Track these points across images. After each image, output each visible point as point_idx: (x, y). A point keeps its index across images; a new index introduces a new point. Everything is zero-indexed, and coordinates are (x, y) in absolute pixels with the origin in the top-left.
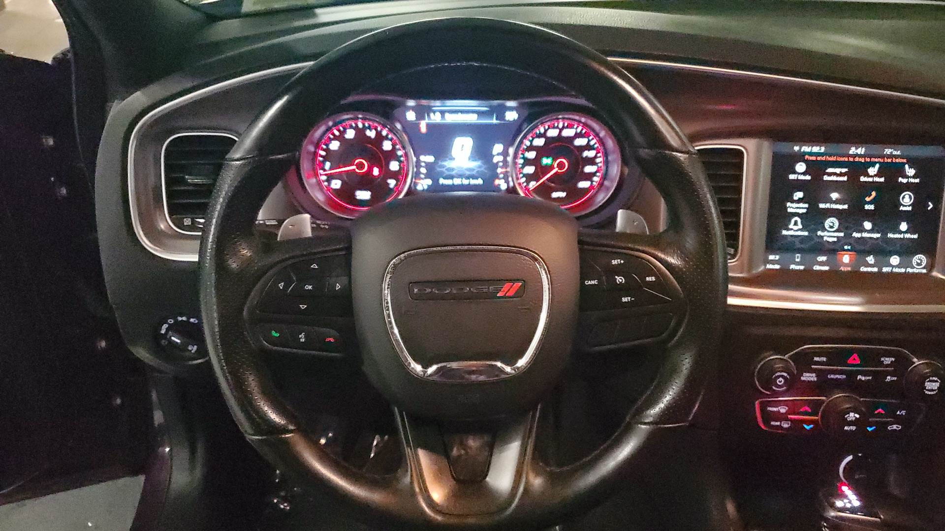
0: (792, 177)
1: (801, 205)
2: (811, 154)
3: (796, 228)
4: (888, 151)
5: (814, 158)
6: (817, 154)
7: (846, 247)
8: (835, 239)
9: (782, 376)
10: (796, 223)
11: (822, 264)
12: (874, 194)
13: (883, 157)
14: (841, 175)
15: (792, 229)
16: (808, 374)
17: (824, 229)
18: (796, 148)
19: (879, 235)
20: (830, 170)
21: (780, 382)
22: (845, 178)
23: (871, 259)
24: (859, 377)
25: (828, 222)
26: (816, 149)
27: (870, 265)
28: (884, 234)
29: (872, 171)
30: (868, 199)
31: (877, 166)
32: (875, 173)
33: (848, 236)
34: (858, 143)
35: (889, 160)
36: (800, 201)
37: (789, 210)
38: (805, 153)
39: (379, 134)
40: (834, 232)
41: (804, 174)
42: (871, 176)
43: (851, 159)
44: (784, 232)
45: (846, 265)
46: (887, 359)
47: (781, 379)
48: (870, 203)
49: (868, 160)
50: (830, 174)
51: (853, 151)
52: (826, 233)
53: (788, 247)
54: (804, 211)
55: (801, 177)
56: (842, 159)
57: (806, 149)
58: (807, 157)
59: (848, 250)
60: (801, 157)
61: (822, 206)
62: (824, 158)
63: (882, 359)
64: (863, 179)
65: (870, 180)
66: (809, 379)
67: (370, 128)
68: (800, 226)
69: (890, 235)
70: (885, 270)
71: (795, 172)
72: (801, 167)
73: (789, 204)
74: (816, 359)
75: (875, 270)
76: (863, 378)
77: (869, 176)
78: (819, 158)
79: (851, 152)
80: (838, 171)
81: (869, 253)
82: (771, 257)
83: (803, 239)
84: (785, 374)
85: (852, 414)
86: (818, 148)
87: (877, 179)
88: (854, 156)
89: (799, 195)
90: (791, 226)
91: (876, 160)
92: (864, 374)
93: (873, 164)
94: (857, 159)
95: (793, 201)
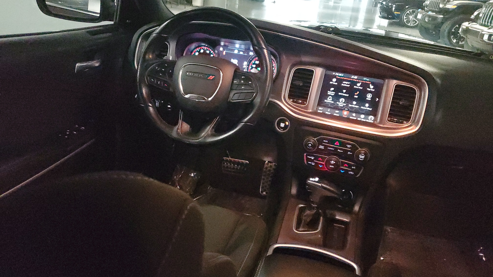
0: (331, 83)
1: (333, 92)
2: (339, 76)
3: (330, 100)
4: (365, 79)
5: (339, 77)
6: (340, 77)
7: (346, 109)
8: (343, 106)
9: (311, 143)
10: (330, 98)
11: (337, 113)
12: (358, 92)
13: (363, 80)
14: (348, 84)
15: (328, 100)
16: (321, 146)
17: (339, 102)
18: (334, 73)
19: (358, 107)
20: (344, 82)
21: (310, 145)
22: (349, 86)
23: (354, 115)
24: (338, 150)
25: (341, 100)
26: (340, 75)
27: (354, 116)
28: (360, 106)
29: (359, 85)
30: (356, 94)
31: (361, 83)
32: (360, 85)
33: (347, 105)
34: (355, 74)
35: (365, 82)
36: (332, 91)
37: (328, 94)
38: (337, 76)
39: (210, 52)
40: (343, 103)
41: (335, 82)
42: (358, 86)
43: (352, 80)
44: (326, 101)
45: (345, 115)
46: (349, 145)
47: (310, 144)
48: (356, 95)
49: (357, 81)
50: (344, 84)
51: (353, 77)
52: (340, 103)
53: (326, 106)
54: (334, 94)
55: (334, 83)
56: (349, 79)
57: (337, 74)
58: (337, 77)
59: (346, 110)
60: (335, 77)
61: (340, 94)
62: (343, 78)
63: (347, 145)
64: (355, 87)
65: (358, 87)
66: (321, 148)
67: (208, 50)
68: (331, 99)
69: (362, 107)
70: (359, 119)
71: (332, 81)
72: (334, 80)
73: (328, 91)
74: (324, 141)
75: (355, 118)
76: (340, 151)
77: (357, 86)
78: (341, 78)
79: (352, 77)
80: (347, 83)
81: (353, 112)
82: (320, 108)
83: (332, 104)
84: (312, 143)
85: (333, 161)
86: (341, 74)
87: (360, 88)
88: (353, 79)
89: (332, 89)
90: (328, 99)
91: (360, 81)
92: (341, 149)
93: (359, 82)
94: (354, 80)
95: (330, 91)
